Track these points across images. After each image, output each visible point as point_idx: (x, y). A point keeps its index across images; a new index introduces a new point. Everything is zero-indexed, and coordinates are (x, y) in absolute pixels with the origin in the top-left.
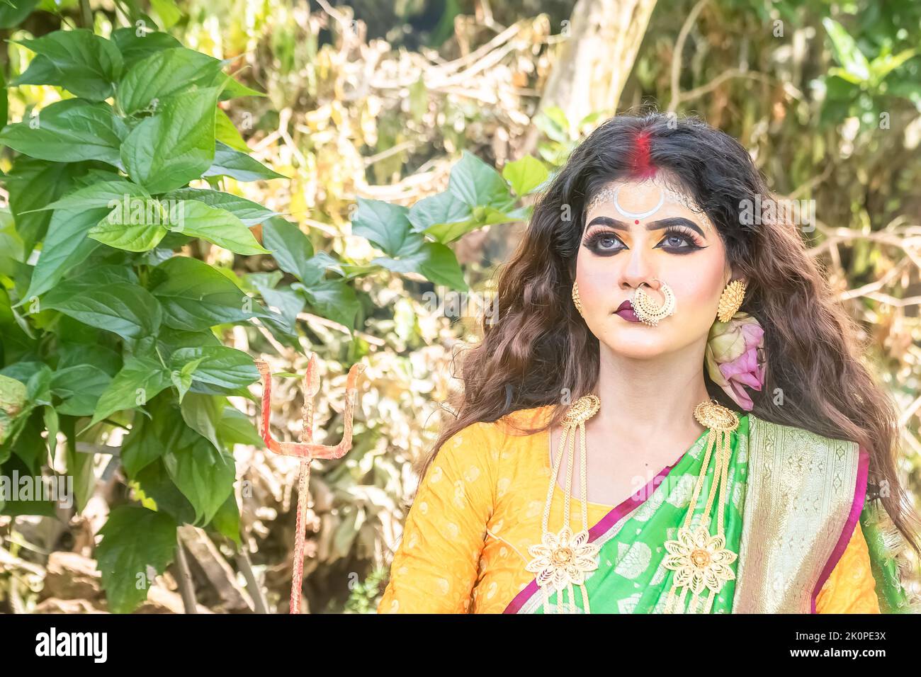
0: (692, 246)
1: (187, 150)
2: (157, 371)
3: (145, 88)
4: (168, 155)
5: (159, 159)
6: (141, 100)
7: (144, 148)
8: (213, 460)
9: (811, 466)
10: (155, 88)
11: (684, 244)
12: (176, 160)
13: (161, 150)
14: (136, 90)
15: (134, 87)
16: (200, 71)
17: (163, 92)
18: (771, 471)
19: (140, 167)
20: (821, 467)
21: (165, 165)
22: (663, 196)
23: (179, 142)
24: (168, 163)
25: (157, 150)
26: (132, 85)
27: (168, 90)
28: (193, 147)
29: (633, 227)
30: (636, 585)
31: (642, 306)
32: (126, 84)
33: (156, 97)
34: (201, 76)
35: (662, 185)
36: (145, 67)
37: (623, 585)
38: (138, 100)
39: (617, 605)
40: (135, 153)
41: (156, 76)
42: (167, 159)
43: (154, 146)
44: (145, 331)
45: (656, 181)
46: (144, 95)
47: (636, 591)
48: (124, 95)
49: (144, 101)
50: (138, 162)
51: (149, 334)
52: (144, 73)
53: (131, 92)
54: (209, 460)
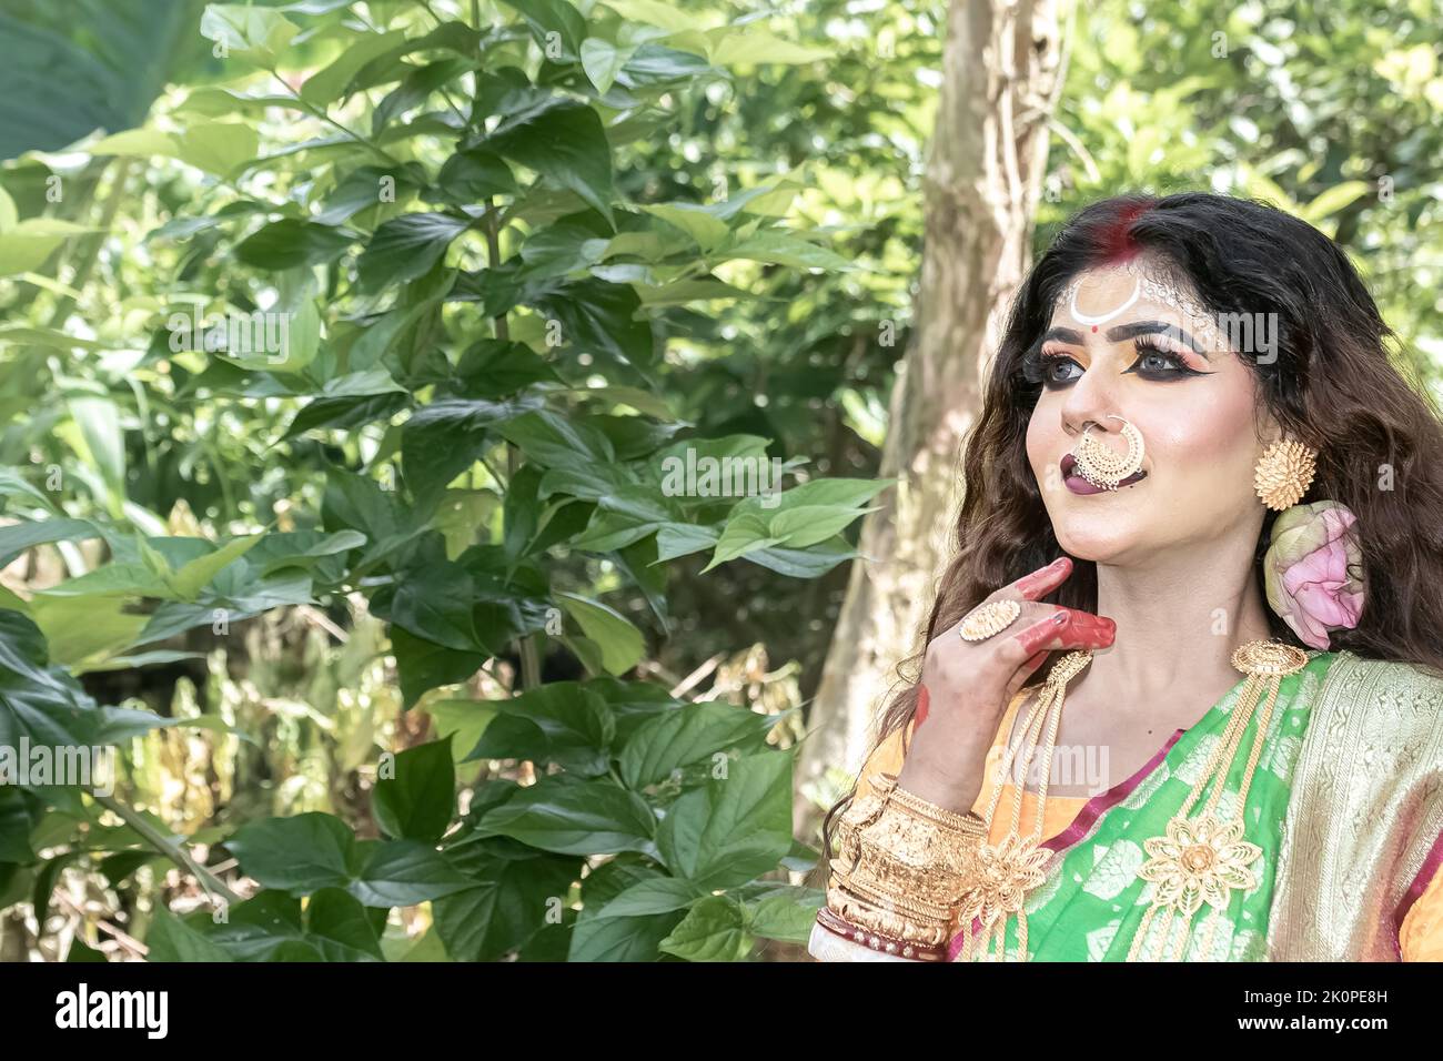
0: (1180, 369)
1: (750, 832)
3: (659, 755)
4: (723, 840)
5: (709, 846)
6: (655, 771)
10: (675, 755)
11: (1168, 365)
13: (710, 835)
14: (646, 759)
15: (643, 755)
16: (738, 729)
17: (688, 760)
21: (719, 855)
22: (1138, 288)
23: (737, 823)
25: (705, 834)
27: (695, 755)
28: (760, 828)
29: (1090, 338)
30: (1116, 908)
31: (1091, 460)
32: (630, 751)
33: (677, 767)
34: (743, 736)
35: (1139, 274)
36: (656, 728)
38: (651, 773)
39: (1086, 941)
41: (674, 739)
42: (722, 845)
43: (699, 830)
45: (1134, 268)
46: (658, 765)
47: (1116, 915)
48: (629, 766)
49: (661, 771)
52: (656, 736)
53: (639, 761)
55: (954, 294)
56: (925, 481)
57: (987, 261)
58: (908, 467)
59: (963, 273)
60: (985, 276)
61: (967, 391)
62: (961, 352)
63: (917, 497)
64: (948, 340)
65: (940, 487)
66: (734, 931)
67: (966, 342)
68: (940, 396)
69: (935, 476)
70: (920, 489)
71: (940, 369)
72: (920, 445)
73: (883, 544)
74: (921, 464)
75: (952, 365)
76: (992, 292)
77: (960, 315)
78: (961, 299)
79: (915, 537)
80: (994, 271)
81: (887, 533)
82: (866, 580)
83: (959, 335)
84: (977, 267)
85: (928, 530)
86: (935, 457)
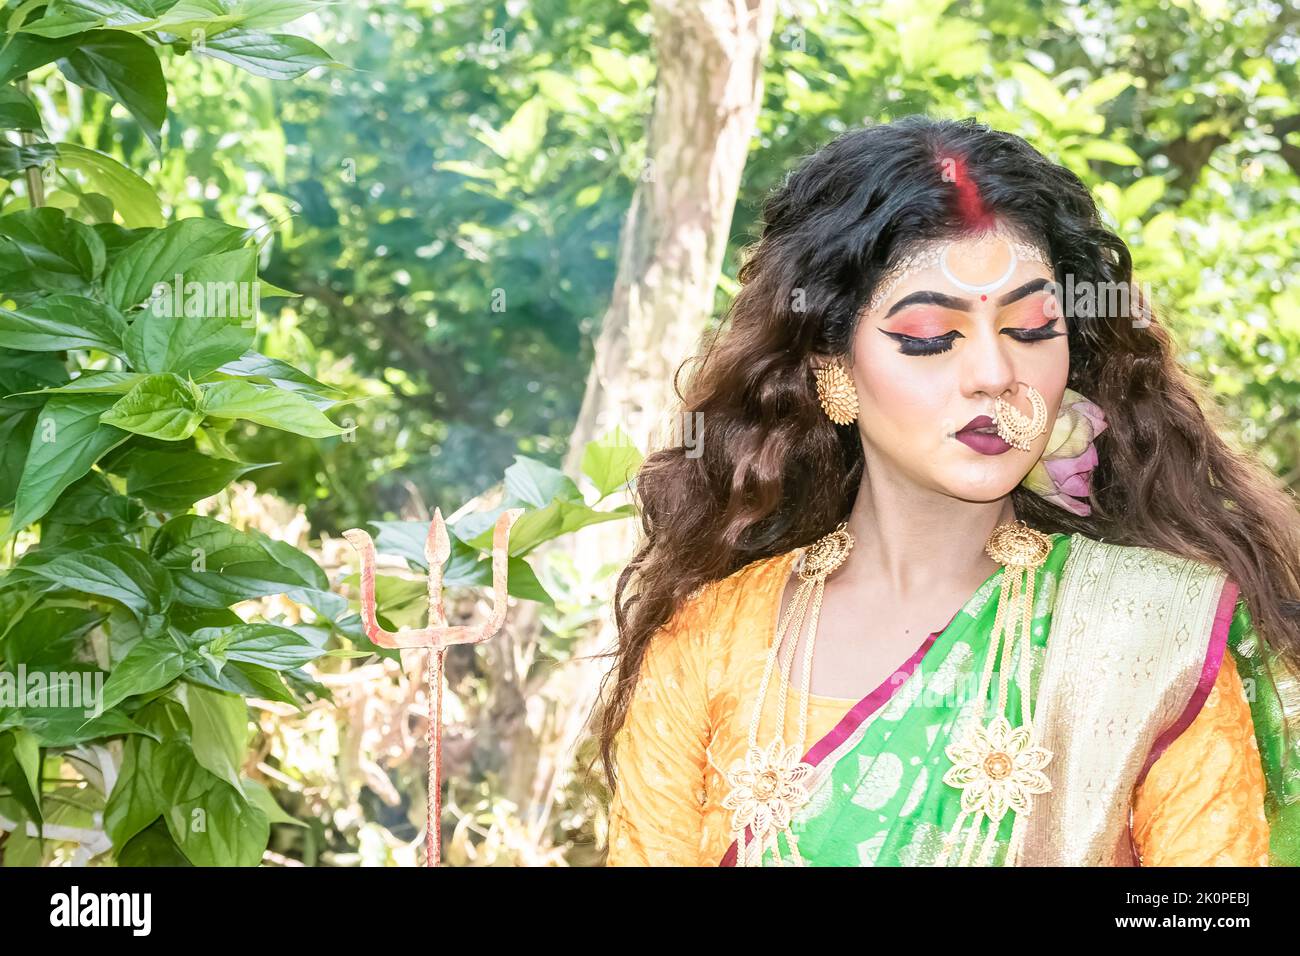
2: (173, 654)
3: (143, 274)
4: (190, 340)
5: (177, 346)
6: (138, 291)
7: (154, 337)
8: (238, 809)
9: (1148, 610)
10: (159, 272)
12: (202, 345)
13: (179, 335)
14: (131, 279)
15: (128, 276)
18: (1084, 624)
19: (149, 362)
20: (1162, 611)
21: (187, 353)
23: (204, 322)
24: (190, 350)
25: (174, 336)
26: (123, 276)
28: (225, 325)
29: (979, 305)
30: (882, 819)
32: (115, 277)
36: (141, 250)
37: (864, 821)
38: (134, 294)
39: (856, 851)
40: (142, 344)
41: (158, 258)
42: (189, 345)
43: (168, 333)
44: (151, 608)
46: (142, 284)
47: (882, 827)
48: (114, 289)
49: (143, 292)
50: (147, 355)
51: (157, 612)
52: (140, 259)
53: (123, 285)
54: (232, 810)
55: (684, 116)
56: (657, 293)
57: (714, 82)
58: (639, 280)
59: (691, 94)
60: (713, 97)
61: (698, 208)
62: (692, 171)
63: (648, 308)
64: (679, 160)
65: (672, 300)
66: (185, 411)
67: (696, 161)
68: (672, 212)
69: (667, 290)
70: (652, 302)
71: (671, 187)
72: (651, 260)
73: (616, 354)
74: (653, 277)
75: (683, 185)
76: (721, 112)
77: (690, 137)
78: (690, 121)
79: (647, 348)
80: (722, 94)
81: (620, 342)
82: (599, 387)
83: (689, 155)
84: (705, 88)
85: (661, 339)
86: (666, 271)
